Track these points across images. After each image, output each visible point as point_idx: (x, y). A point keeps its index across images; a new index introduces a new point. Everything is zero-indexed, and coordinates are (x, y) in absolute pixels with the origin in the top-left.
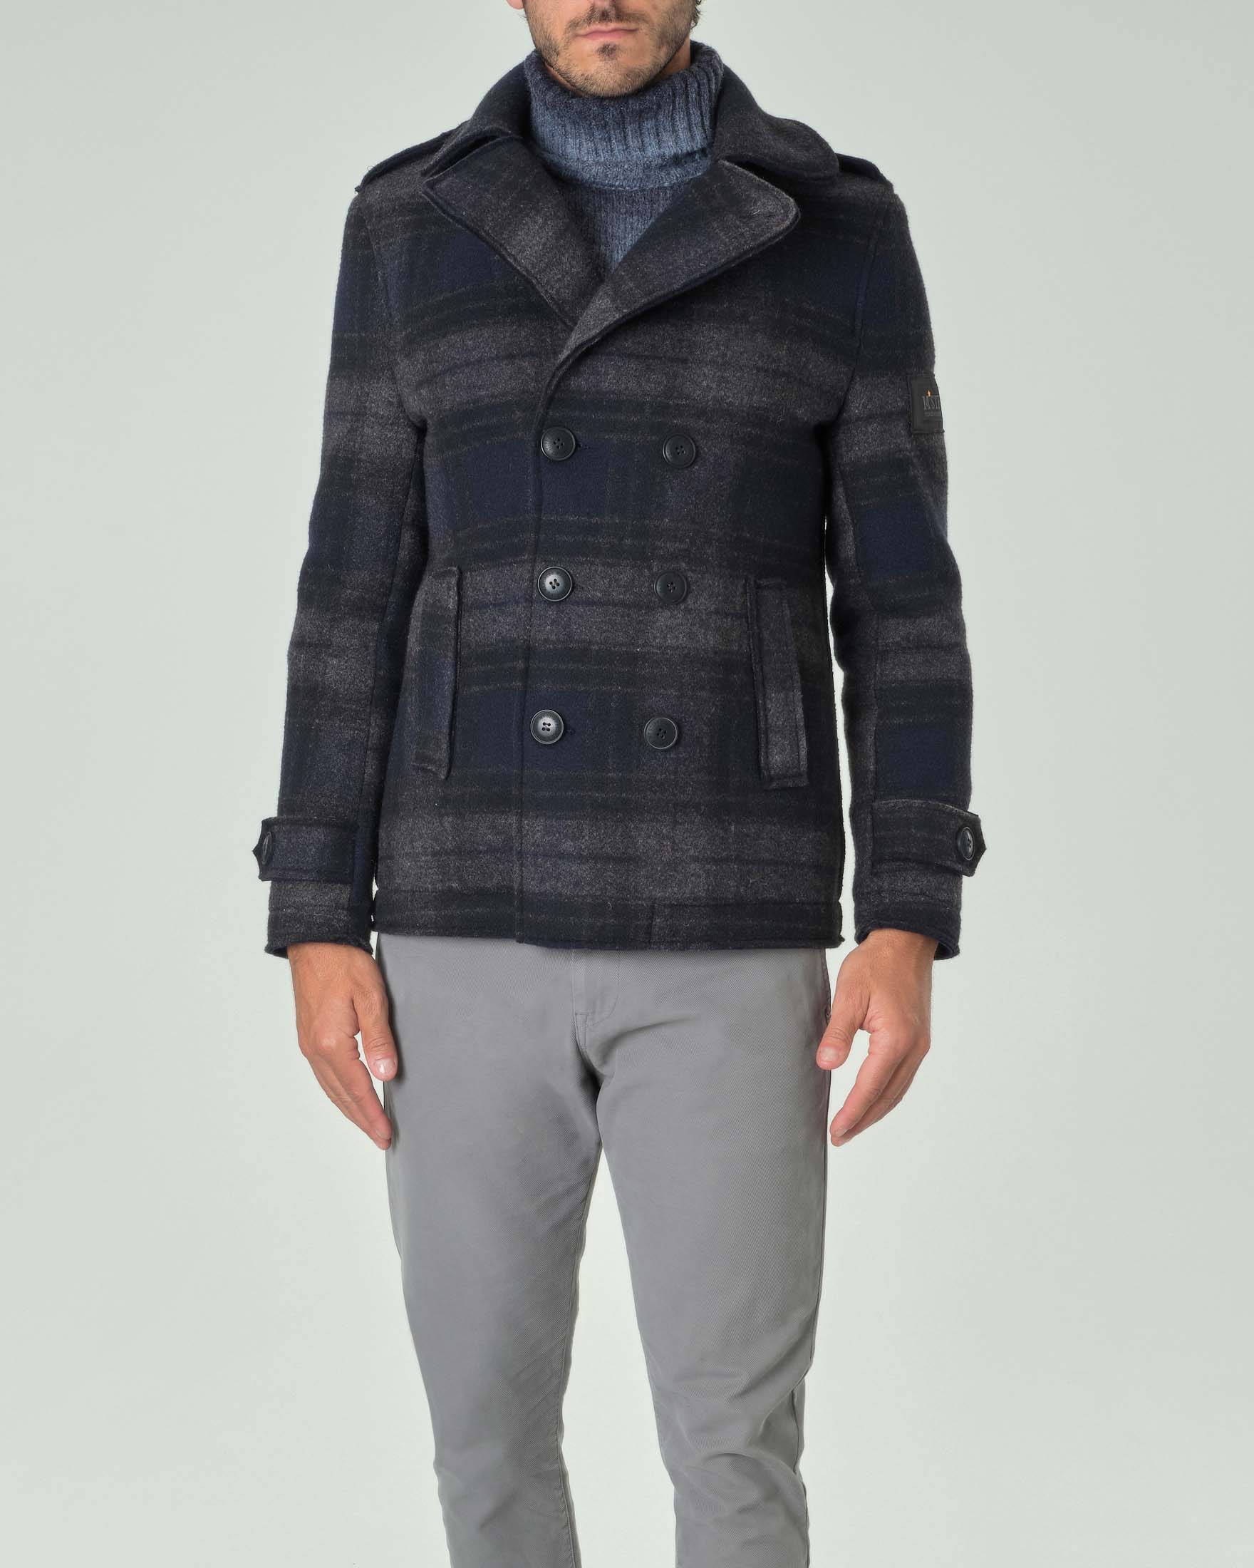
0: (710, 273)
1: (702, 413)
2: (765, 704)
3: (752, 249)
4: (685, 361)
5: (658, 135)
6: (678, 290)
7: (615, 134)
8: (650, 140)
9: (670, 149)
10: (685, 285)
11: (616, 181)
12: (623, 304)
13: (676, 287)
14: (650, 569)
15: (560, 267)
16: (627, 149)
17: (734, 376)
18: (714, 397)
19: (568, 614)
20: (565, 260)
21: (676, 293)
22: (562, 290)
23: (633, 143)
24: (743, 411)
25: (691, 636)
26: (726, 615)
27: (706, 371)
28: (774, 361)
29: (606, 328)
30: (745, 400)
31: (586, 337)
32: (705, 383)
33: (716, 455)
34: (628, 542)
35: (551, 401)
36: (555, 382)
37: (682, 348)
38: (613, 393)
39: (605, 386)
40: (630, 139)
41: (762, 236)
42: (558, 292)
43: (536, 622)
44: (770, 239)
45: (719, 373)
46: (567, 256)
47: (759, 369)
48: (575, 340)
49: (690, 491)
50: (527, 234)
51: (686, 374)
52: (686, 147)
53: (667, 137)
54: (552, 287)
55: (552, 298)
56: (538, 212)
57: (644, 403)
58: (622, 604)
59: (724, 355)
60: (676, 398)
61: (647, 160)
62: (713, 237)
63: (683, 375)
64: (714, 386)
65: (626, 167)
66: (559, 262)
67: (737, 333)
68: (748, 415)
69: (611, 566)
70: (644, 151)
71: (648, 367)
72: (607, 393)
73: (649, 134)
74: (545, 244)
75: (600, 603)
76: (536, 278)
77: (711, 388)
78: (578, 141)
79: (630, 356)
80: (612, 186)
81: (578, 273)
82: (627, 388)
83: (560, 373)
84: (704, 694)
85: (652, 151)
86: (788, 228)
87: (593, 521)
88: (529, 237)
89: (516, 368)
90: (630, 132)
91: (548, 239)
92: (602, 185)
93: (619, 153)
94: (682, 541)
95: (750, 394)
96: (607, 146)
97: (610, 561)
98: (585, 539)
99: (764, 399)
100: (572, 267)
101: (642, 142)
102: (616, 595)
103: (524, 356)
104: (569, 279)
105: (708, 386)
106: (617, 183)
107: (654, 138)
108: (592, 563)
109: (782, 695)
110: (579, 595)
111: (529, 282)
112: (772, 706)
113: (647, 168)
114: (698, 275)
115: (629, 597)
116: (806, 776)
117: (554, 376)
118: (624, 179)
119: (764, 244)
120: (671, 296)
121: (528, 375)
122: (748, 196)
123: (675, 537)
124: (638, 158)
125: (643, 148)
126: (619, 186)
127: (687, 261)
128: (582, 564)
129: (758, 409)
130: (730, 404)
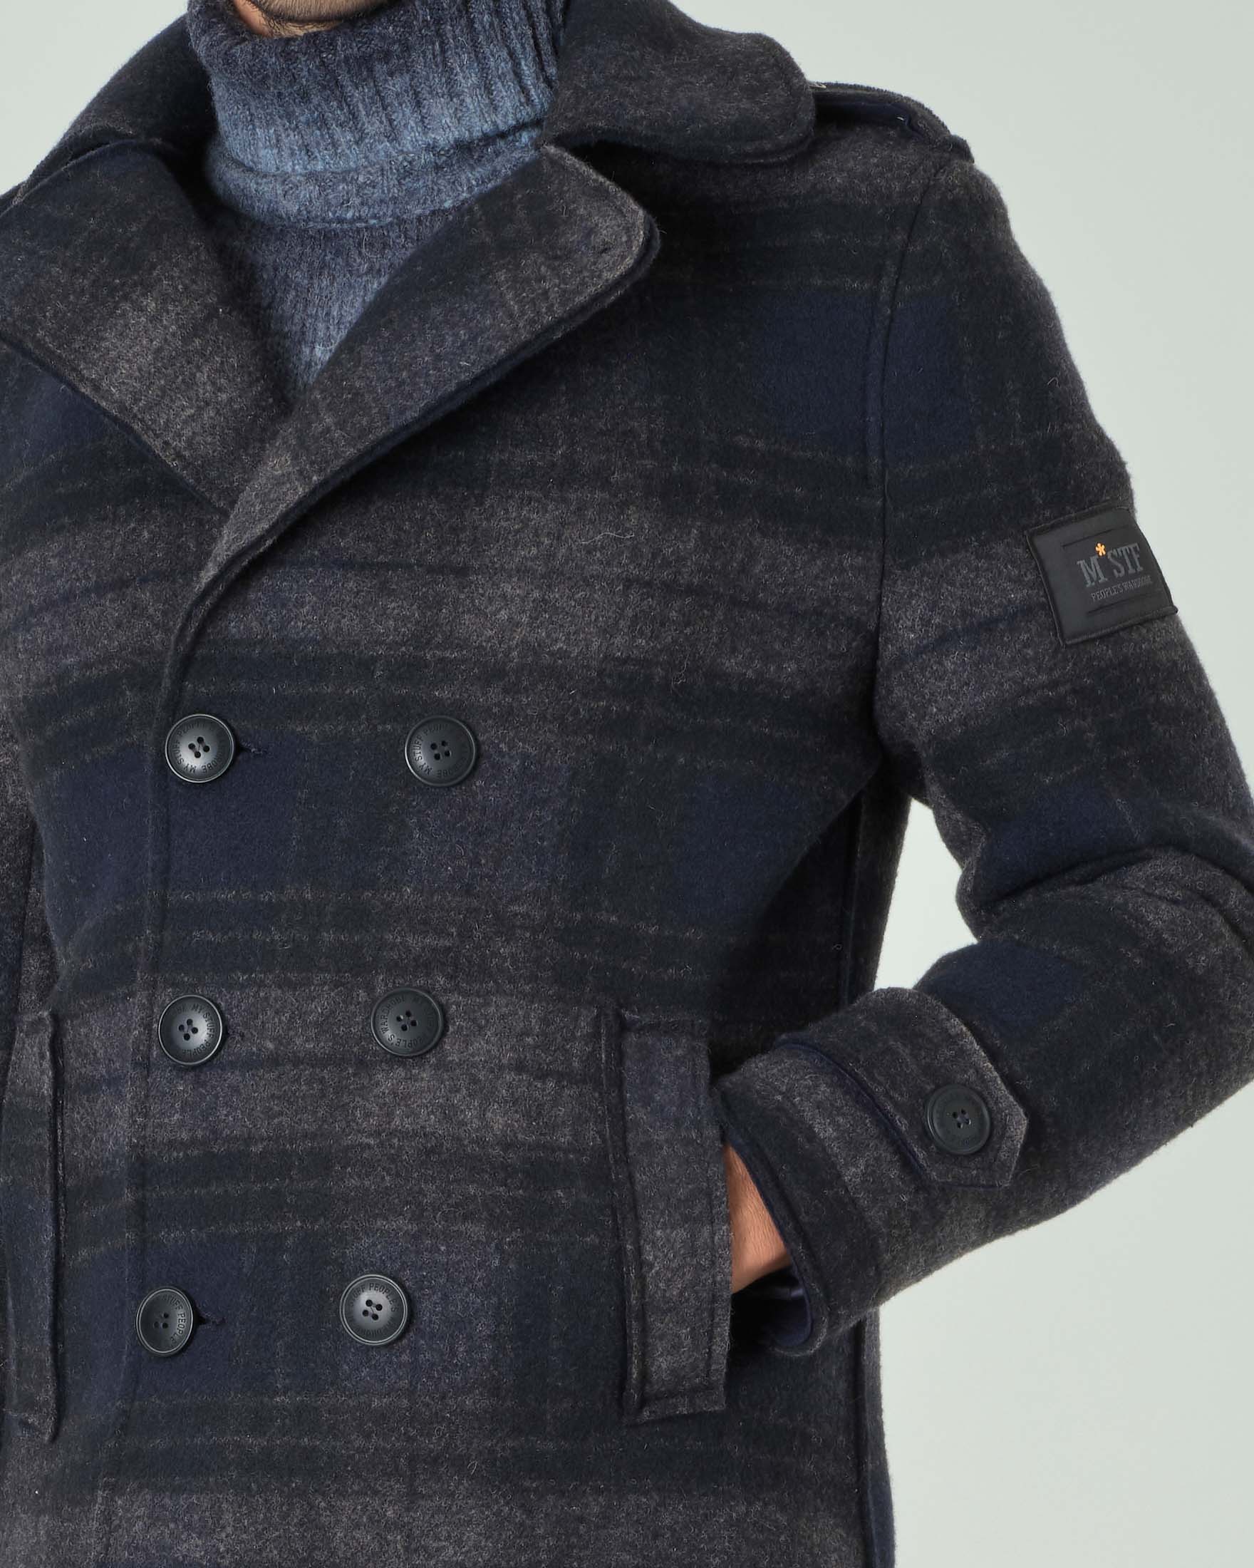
0: (476, 379)
1: (493, 674)
2: (639, 1251)
3: (560, 321)
4: (462, 572)
5: (419, 104)
6: (417, 420)
7: (335, 112)
8: (405, 115)
9: (447, 131)
10: (429, 410)
11: (347, 211)
12: (312, 463)
13: (411, 415)
14: (370, 989)
15: (192, 394)
16: (362, 139)
17: (570, 598)
18: (524, 641)
19: (213, 1087)
20: (202, 377)
21: (416, 428)
22: (198, 438)
23: (373, 126)
24: (588, 667)
25: (448, 1113)
26: (543, 1076)
27: (508, 588)
28: (666, 564)
29: (284, 516)
30: (595, 646)
31: (247, 538)
32: (503, 615)
33: (526, 757)
34: (328, 936)
35: (186, 664)
36: (192, 630)
37: (459, 542)
38: (314, 641)
39: (297, 628)
40: (365, 119)
41: (580, 293)
42: (190, 443)
43: (155, 1108)
44: (596, 298)
45: (536, 594)
46: (206, 369)
47: (629, 583)
48: (226, 544)
49: (463, 829)
50: (121, 335)
51: (462, 596)
52: (480, 126)
53: (439, 109)
54: (179, 435)
55: (179, 456)
56: (147, 288)
57: (374, 660)
58: (315, 1061)
59: (551, 556)
60: (438, 646)
61: (405, 159)
62: (492, 302)
63: (456, 601)
64: (525, 619)
65: (361, 179)
66: (190, 383)
67: (580, 510)
68: (601, 673)
69: (293, 986)
70: (395, 139)
71: (384, 589)
72: (302, 641)
73: (401, 105)
74: (159, 350)
75: (274, 1061)
76: (142, 420)
77: (518, 624)
78: (272, 131)
79: (348, 565)
80: (340, 221)
81: (231, 400)
82: (338, 630)
83: (201, 612)
84: (476, 1230)
85: (411, 138)
86: (630, 272)
87: (263, 898)
88: (128, 342)
89: (129, 605)
90: (360, 106)
91: (166, 340)
92: (323, 220)
93: (349, 148)
94: (441, 932)
95: (607, 632)
96: (322, 135)
97: (292, 976)
98: (247, 937)
99: (641, 642)
100: (220, 390)
101: (391, 121)
102: (303, 1043)
103: (144, 581)
104: (212, 414)
105: (510, 619)
106: (349, 215)
107: (413, 113)
108: (261, 985)
109: (680, 1234)
110: (239, 1048)
111: (128, 429)
112: (656, 1257)
113: (407, 172)
114: (452, 387)
115: (324, 1047)
116: (722, 1389)
117: (189, 617)
118: (362, 204)
119: (583, 308)
120: (404, 436)
121: (150, 617)
122: (571, 213)
123: (425, 922)
124: (388, 155)
125: (393, 135)
126: (353, 221)
127: (438, 358)
128: (242, 987)
129: (625, 661)
130: (564, 654)
